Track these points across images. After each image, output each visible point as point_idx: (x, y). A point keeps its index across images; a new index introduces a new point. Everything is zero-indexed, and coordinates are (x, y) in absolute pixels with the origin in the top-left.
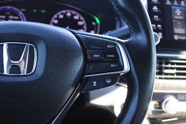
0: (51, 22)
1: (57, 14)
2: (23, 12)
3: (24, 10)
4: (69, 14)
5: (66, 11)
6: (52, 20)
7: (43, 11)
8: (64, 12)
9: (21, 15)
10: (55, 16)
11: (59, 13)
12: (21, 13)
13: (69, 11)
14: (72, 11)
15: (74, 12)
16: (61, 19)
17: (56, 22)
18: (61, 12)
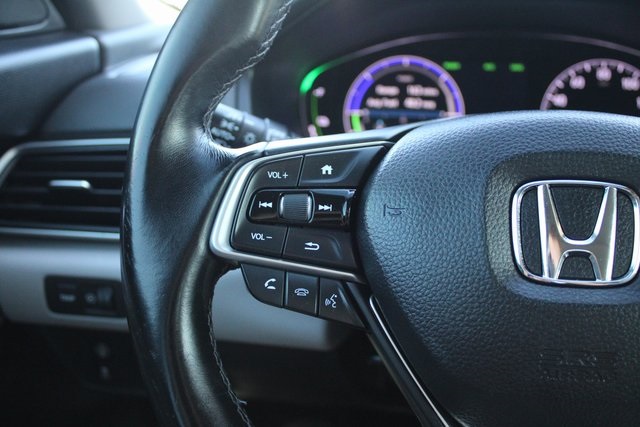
0: (545, 104)
1: (563, 76)
2: (451, 73)
3: (454, 66)
4: (604, 74)
5: (595, 62)
6: (549, 96)
7: (517, 67)
8: (587, 66)
9: (447, 83)
10: (558, 83)
11: (571, 72)
12: (445, 77)
13: (604, 63)
14: (613, 63)
15: (621, 67)
16: (577, 91)
17: (561, 100)
18: (578, 67)
